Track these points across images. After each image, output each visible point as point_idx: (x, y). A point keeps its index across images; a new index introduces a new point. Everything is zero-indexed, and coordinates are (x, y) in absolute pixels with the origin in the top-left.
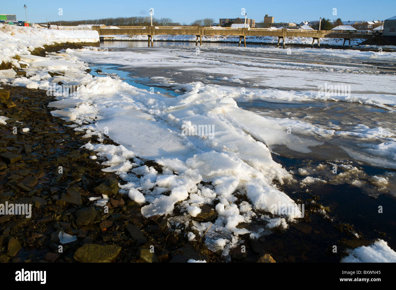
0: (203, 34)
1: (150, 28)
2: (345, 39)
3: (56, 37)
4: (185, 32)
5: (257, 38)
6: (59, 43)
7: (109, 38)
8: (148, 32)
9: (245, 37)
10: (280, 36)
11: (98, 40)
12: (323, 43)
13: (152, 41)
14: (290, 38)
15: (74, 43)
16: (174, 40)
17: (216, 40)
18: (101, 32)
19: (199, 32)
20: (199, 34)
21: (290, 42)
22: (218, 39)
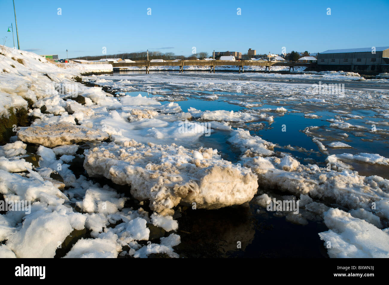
0: (184, 65)
1: (147, 62)
2: (290, 67)
3: (86, 69)
4: (171, 64)
5: (236, 67)
6: (88, 72)
7: (124, 68)
8: (146, 64)
9: (214, 66)
10: (240, 65)
11: (112, 70)
12: (286, 70)
13: (148, 70)
14: (261, 67)
15: (96, 72)
16: (173, 69)
17: (205, 69)
18: (114, 65)
19: (181, 64)
20: (181, 65)
21: (260, 69)
22: (207, 69)
